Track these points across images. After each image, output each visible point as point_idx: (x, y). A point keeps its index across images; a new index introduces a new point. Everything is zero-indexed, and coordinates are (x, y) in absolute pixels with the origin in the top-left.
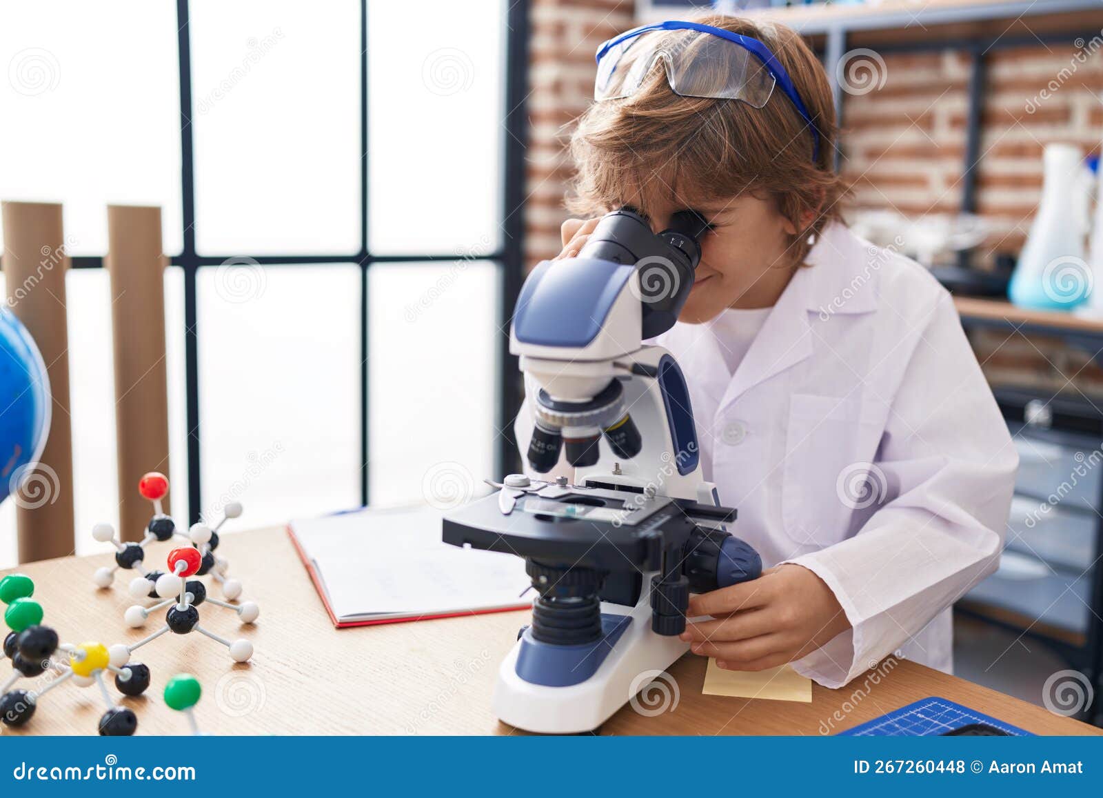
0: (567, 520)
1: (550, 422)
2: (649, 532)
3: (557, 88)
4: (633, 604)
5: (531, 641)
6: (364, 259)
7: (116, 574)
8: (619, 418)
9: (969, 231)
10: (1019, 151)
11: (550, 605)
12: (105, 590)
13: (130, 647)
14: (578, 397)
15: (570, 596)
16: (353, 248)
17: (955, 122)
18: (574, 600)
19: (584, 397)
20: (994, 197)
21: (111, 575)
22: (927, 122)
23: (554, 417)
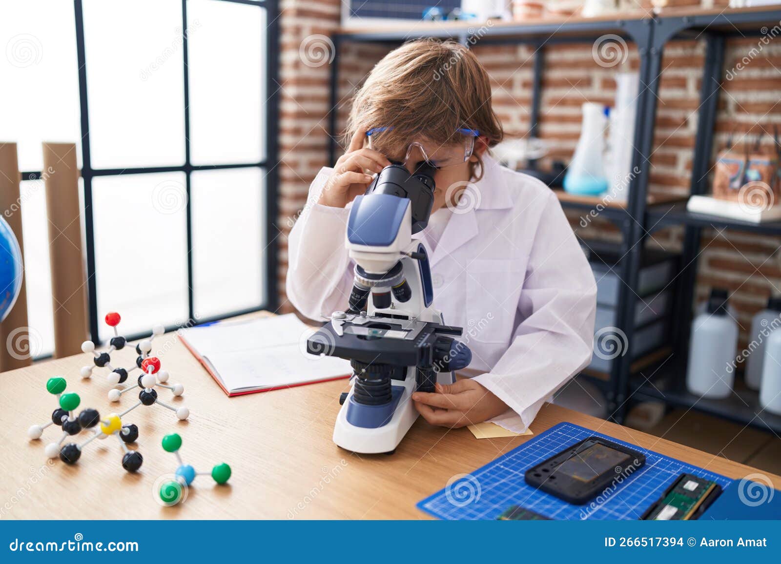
0: (373, 338)
1: (365, 284)
2: (422, 344)
3: (297, 65)
4: (404, 379)
5: (355, 403)
6: (188, 168)
7: (94, 370)
8: (401, 281)
9: (537, 149)
10: (563, 102)
11: (365, 383)
12: (87, 379)
13: (120, 414)
14: (382, 271)
15: (376, 379)
16: (181, 161)
17: (525, 85)
18: (380, 380)
19: (384, 271)
20: (549, 128)
21: (91, 371)
22: (509, 84)
23: (368, 282)
